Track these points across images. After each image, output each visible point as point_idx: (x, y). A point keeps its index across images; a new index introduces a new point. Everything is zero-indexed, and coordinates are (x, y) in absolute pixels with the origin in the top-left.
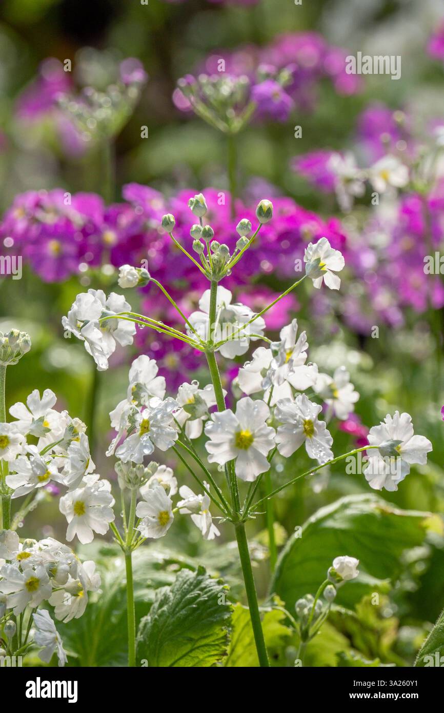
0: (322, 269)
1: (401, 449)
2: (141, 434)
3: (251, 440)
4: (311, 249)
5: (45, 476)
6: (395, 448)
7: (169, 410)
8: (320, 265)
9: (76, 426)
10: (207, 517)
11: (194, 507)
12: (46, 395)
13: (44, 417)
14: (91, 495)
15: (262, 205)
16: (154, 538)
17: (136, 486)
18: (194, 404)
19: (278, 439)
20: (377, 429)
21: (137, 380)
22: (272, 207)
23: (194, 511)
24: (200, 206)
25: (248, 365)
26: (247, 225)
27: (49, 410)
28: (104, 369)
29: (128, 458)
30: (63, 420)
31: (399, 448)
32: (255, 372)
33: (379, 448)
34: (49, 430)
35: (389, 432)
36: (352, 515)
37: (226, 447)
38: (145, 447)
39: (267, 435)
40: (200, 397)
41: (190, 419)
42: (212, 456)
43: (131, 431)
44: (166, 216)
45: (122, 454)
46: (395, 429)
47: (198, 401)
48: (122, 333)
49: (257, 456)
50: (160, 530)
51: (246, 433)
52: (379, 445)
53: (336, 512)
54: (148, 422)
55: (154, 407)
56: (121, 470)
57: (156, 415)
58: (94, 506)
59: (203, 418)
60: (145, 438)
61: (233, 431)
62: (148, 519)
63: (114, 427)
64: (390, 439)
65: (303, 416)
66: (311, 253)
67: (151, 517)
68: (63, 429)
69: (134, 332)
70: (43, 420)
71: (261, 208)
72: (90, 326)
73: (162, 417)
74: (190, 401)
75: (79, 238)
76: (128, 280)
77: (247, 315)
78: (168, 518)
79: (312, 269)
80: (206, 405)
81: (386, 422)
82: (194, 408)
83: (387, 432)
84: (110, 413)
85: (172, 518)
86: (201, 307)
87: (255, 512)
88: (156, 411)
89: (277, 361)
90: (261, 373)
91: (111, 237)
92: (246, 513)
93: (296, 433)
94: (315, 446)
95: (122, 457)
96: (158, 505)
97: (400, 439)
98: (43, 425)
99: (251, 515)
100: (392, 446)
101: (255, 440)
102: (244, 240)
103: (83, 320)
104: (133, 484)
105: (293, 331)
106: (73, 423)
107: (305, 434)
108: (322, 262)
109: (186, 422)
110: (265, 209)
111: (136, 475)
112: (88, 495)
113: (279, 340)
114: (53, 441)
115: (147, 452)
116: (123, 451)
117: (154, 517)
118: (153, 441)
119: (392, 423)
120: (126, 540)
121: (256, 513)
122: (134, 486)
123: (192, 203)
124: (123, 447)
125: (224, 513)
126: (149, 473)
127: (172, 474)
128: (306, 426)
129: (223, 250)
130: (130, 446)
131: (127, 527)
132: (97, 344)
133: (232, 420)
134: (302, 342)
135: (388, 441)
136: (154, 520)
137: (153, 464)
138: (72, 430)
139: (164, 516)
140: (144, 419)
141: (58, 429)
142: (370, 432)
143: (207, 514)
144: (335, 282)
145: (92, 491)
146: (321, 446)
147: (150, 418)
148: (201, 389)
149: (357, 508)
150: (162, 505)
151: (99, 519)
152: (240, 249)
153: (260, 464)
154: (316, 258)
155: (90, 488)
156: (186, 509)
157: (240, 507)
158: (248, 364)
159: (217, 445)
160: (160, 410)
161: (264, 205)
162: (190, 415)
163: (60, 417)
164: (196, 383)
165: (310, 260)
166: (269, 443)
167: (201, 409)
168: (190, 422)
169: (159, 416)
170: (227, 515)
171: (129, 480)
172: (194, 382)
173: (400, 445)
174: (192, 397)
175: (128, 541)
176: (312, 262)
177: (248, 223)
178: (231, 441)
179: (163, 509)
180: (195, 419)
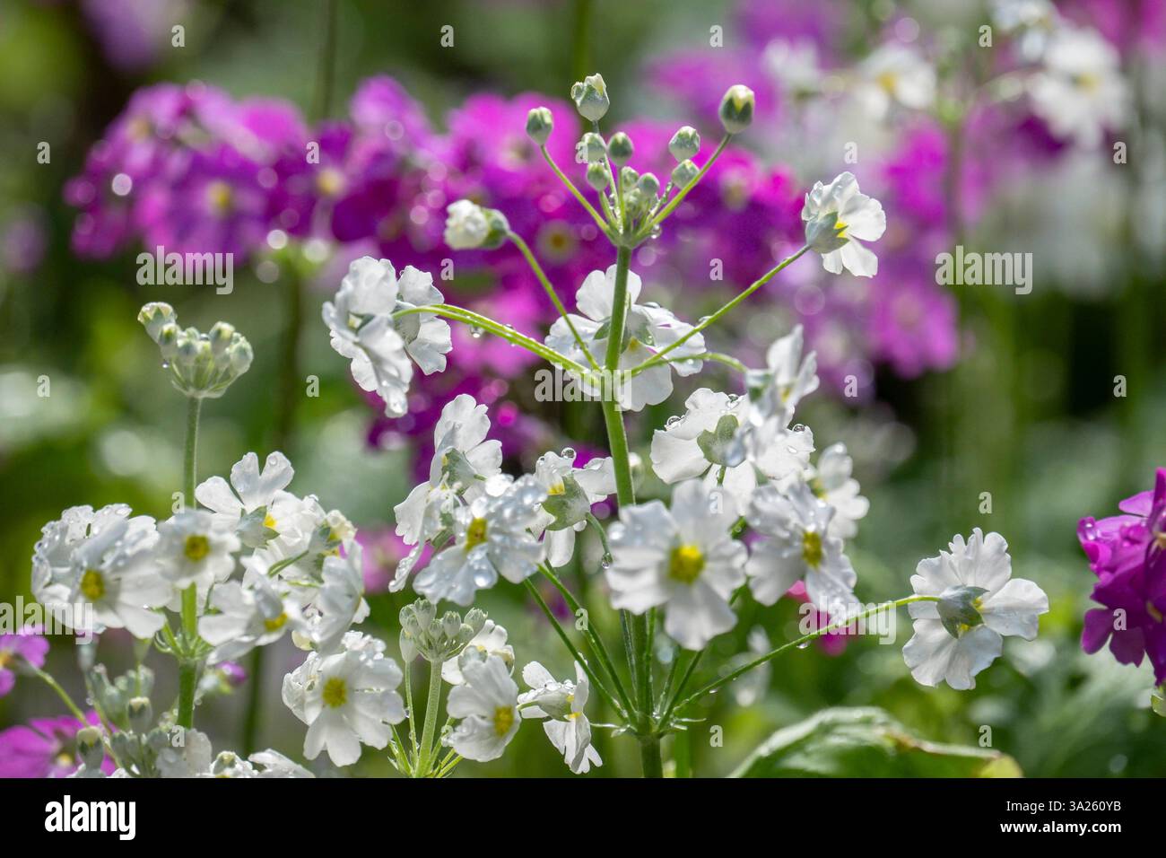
0: (841, 235)
1: (983, 606)
2: (469, 548)
3: (699, 565)
4: (820, 193)
5: (278, 621)
6: (971, 603)
7: (528, 500)
8: (836, 227)
9: (334, 526)
10: (579, 726)
11: (554, 704)
12: (271, 465)
13: (266, 507)
14: (360, 666)
15: (735, 98)
16: (479, 760)
17: (442, 656)
18: (564, 496)
19: (753, 568)
20: (932, 565)
21: (452, 443)
22: (753, 102)
23: (555, 712)
24: (595, 99)
25: (674, 424)
26: (692, 139)
27: (279, 492)
28: (398, 414)
29: (442, 594)
30: (304, 515)
31: (979, 604)
32: (688, 439)
33: (940, 601)
34: (274, 535)
35: (958, 570)
36: (839, 746)
37: (649, 578)
38: (479, 572)
39: (729, 558)
40: (575, 482)
41: (553, 527)
42: (619, 594)
43: (448, 540)
44: (534, 111)
45: (429, 586)
46: (971, 565)
47: (572, 490)
48: (425, 348)
49: (711, 598)
50: (494, 745)
51: (690, 551)
52: (938, 595)
53: (808, 738)
54: (483, 523)
55: (496, 495)
56: (414, 623)
57: (500, 509)
58: (363, 690)
59: (577, 527)
60: (478, 556)
61: (665, 545)
62: (474, 722)
63: (401, 535)
64: (960, 584)
65: (801, 524)
66: (818, 202)
67: (479, 716)
68: (303, 532)
69: (447, 346)
70: (265, 513)
71: (731, 103)
72: (378, 325)
73: (514, 514)
74: (554, 489)
75: (268, 181)
76: (468, 233)
77: (668, 326)
78: (511, 722)
79: (821, 233)
80: (587, 500)
81: (952, 550)
82: (565, 503)
83: (955, 571)
84: (396, 508)
85: (517, 722)
86: (579, 306)
87: (683, 717)
88: (500, 502)
89: (761, 408)
90: (698, 441)
91: (333, 181)
92: (666, 720)
93: (789, 558)
94: (824, 585)
95: (428, 592)
96: (491, 692)
97: (980, 586)
98: (264, 524)
99: (677, 723)
100: (966, 598)
101: (709, 565)
102: (688, 167)
103: (362, 312)
104: (436, 651)
105: (794, 349)
106: (330, 520)
107: (805, 560)
108: (840, 223)
109: (544, 532)
110: (739, 105)
111: (444, 634)
112: (353, 666)
113: (765, 366)
114: (281, 557)
115: (482, 582)
116: (430, 579)
117: (483, 718)
118: (495, 562)
119: (966, 553)
120: (417, 765)
121: (684, 720)
122: (438, 656)
123: (579, 91)
124: (429, 574)
125: (621, 717)
126: (468, 631)
127: (505, 639)
128: (808, 546)
129: (648, 185)
130: (444, 571)
131: (419, 740)
132: (388, 362)
133: (665, 523)
134: (807, 374)
135: (957, 588)
136: (484, 723)
137: (476, 614)
138: (326, 535)
139: (503, 717)
140: (474, 519)
141: (293, 534)
142: (918, 570)
143: (579, 720)
144: (865, 262)
145: (363, 658)
146: (834, 586)
147: (489, 516)
148: (579, 467)
149: (846, 735)
150: (500, 693)
151: (373, 716)
152: (680, 187)
153: (717, 616)
154: (828, 211)
155: (358, 653)
156: (537, 708)
157: (652, 707)
158: (675, 420)
159: (632, 573)
160: (508, 501)
161: (737, 97)
162: (553, 519)
163: (300, 509)
164: (570, 454)
165: (816, 216)
166: (732, 574)
167: (578, 508)
168: (551, 532)
169: (507, 513)
170: (625, 721)
171: (430, 643)
172: (568, 451)
173: (979, 598)
174: (559, 482)
175: (421, 767)
176: (819, 220)
177: (694, 136)
178: (660, 565)
179: (502, 703)
180: (563, 528)
